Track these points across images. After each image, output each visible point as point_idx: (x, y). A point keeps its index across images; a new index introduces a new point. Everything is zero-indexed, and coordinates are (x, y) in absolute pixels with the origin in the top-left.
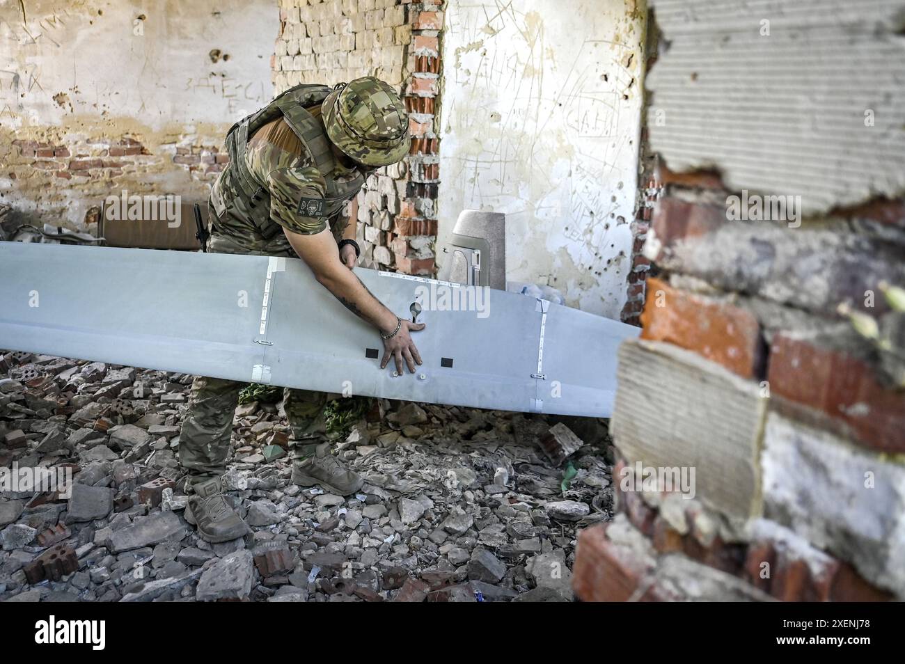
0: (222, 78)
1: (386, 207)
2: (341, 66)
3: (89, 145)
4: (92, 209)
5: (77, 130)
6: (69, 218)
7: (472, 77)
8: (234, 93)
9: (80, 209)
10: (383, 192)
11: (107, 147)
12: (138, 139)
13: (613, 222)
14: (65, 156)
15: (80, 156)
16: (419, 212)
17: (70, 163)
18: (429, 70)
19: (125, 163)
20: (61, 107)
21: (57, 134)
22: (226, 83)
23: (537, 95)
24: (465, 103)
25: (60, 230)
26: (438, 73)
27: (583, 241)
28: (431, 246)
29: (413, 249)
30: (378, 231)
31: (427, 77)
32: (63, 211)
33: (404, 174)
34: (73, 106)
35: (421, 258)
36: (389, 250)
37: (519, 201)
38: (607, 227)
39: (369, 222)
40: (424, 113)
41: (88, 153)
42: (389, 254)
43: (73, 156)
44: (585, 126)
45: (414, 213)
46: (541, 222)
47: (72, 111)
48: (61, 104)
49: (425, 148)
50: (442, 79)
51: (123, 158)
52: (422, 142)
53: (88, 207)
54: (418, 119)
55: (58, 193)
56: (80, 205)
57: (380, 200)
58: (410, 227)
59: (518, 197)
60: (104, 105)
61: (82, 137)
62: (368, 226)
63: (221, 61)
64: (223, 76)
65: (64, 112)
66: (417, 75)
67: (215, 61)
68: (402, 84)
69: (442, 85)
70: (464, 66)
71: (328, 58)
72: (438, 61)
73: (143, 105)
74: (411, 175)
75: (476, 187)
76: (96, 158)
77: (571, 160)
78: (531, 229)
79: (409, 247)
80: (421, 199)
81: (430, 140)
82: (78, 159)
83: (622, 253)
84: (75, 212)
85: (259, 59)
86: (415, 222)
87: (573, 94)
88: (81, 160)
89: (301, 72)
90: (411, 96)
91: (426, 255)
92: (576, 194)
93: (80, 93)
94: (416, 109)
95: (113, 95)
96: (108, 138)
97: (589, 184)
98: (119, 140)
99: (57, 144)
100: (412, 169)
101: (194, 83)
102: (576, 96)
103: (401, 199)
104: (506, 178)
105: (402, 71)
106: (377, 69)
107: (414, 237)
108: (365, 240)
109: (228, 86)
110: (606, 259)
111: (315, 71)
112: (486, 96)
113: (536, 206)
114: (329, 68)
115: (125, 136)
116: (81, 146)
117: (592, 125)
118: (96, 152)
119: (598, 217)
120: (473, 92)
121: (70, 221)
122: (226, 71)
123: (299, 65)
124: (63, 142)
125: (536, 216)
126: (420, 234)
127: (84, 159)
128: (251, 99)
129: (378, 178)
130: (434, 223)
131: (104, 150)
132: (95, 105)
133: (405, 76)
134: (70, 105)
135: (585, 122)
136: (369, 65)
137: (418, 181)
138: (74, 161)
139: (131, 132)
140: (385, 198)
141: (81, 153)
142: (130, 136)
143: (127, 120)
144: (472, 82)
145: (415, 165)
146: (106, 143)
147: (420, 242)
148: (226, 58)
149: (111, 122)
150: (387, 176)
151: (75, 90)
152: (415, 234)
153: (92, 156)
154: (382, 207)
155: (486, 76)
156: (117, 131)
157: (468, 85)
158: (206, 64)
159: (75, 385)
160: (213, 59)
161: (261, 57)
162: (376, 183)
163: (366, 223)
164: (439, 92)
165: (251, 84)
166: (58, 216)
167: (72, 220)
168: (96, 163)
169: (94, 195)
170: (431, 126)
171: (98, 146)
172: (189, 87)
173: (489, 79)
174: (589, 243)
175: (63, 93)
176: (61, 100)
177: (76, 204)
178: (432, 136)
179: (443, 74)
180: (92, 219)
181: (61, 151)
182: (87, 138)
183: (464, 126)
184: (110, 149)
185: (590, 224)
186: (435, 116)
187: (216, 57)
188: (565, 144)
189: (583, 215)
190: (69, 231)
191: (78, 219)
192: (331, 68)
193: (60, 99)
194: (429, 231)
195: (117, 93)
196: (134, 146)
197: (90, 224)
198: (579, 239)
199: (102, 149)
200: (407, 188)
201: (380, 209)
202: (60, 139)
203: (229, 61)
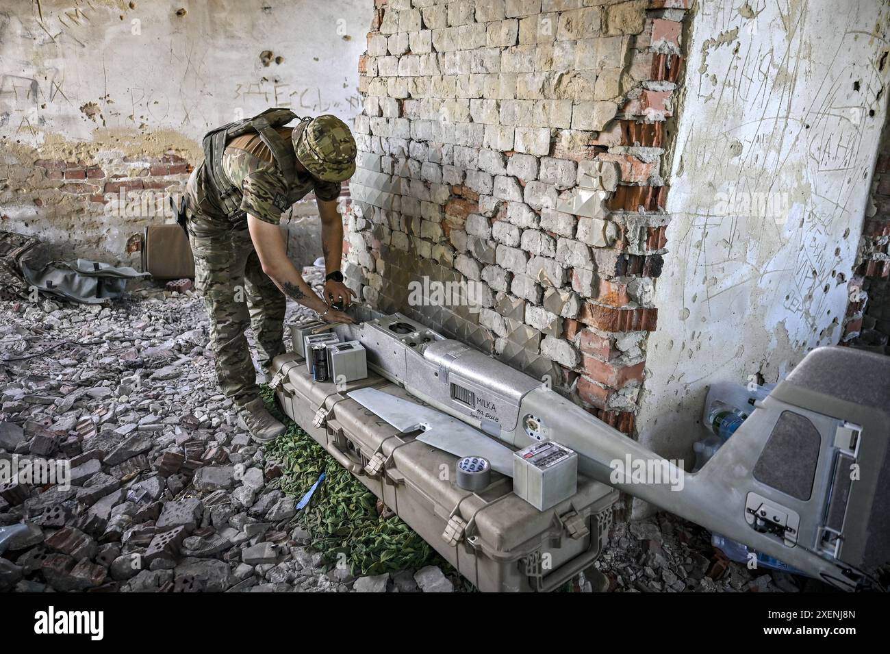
0: (274, 84)
1: (569, 284)
2: (487, 69)
3: (126, 164)
4: (133, 236)
5: (111, 147)
6: (108, 247)
7: (719, 85)
8: (289, 102)
9: (120, 236)
10: (568, 262)
11: (147, 165)
12: (183, 155)
13: (833, 281)
14: (99, 177)
15: (116, 177)
16: (631, 298)
17: (106, 185)
18: (667, 78)
19: (169, 183)
20: (91, 120)
21: (88, 152)
22: (279, 90)
23: (785, 114)
24: (705, 130)
25: (96, 266)
26: (676, 83)
27: (801, 310)
28: (640, 344)
29: (618, 350)
30: (552, 316)
31: (663, 88)
32: (99, 240)
33: (615, 241)
34: (104, 118)
35: (630, 364)
36: (573, 346)
37: (745, 266)
38: (826, 289)
39: (533, 299)
40: (651, 146)
41: (126, 173)
42: (573, 352)
43: (109, 178)
44: (826, 155)
45: (625, 299)
46: (764, 292)
47: (104, 124)
48: (90, 116)
49: (648, 201)
50: (682, 90)
51: (167, 178)
52: (645, 193)
53: (129, 234)
54: (644, 156)
55: (93, 220)
56: (120, 232)
57: (559, 272)
58: (616, 319)
59: (745, 262)
60: (142, 117)
61: (118, 155)
62: (532, 305)
63: (273, 64)
64: (276, 81)
65: (95, 126)
66: (652, 86)
67: (266, 65)
68: (620, 100)
69: (681, 102)
70: (710, 71)
71: (463, 59)
72: (681, 62)
73: (187, 116)
74: (627, 243)
75: (702, 253)
76: (135, 178)
77: (806, 204)
78: (752, 303)
79: (614, 347)
80: (638, 279)
81: (657, 190)
82: (114, 180)
83: (835, 320)
84: (113, 242)
85: (315, 62)
86: (624, 312)
87: (822, 111)
88: (118, 181)
89: (411, 79)
90: (635, 119)
91: (636, 358)
92: (803, 250)
93: (112, 102)
94: (639, 139)
95: (152, 105)
96: (149, 155)
97: (817, 235)
98: (160, 157)
99: (88, 163)
100: (630, 235)
101: (244, 90)
102: (824, 114)
103: (603, 278)
104: (736, 238)
105: (621, 78)
106: (562, 75)
107: (622, 334)
108: (525, 323)
109: (281, 93)
110: (819, 331)
111: (437, 77)
112: (730, 117)
113: (762, 271)
114: (462, 73)
115: (168, 153)
116: (116, 165)
117: (833, 152)
118: (135, 172)
119: (820, 277)
120: (716, 112)
121: (109, 252)
122: (278, 76)
123: (408, 70)
124: (96, 160)
125: (759, 285)
126: (630, 329)
127: (122, 180)
128: (306, 107)
129: (556, 241)
130: (653, 313)
131: (145, 169)
132: (131, 117)
133: (627, 86)
134: (101, 117)
135: (827, 151)
136: (546, 68)
137: (638, 254)
138: (110, 183)
139: (174, 147)
140: (568, 272)
141: (117, 173)
142: (173, 152)
143: (169, 133)
144: (717, 95)
145: (636, 229)
146: (146, 161)
147: (628, 342)
148: (278, 60)
149: (150, 137)
150: (574, 238)
151: (107, 98)
152: (622, 329)
153: (131, 175)
154: (563, 283)
155: (734, 87)
156: (158, 147)
157: (712, 100)
158: (256, 68)
159: (119, 530)
160: (264, 62)
161: (317, 60)
162: (552, 247)
163: (527, 301)
164: (675, 112)
165: (307, 90)
166: (94, 246)
167: (111, 249)
168: (136, 184)
169: (135, 221)
170: (658, 166)
171: (137, 165)
172: (239, 94)
173: (736, 90)
174: (807, 313)
175: (93, 103)
176: (90, 112)
177: (115, 231)
178: (661, 184)
179: (684, 83)
180: (134, 248)
181: (94, 171)
182: (123, 155)
183: (699, 165)
184: (151, 168)
185: (811, 288)
186: (667, 150)
187: (267, 60)
188: (804, 182)
189: (806, 277)
190: (108, 266)
191: (119, 249)
192: (466, 73)
193: (88, 109)
194: (643, 324)
195: (156, 103)
196: (179, 164)
197: (133, 253)
198: (798, 309)
199: (141, 169)
200: (617, 264)
201: (558, 286)
202: (91, 157)
203: (282, 64)
